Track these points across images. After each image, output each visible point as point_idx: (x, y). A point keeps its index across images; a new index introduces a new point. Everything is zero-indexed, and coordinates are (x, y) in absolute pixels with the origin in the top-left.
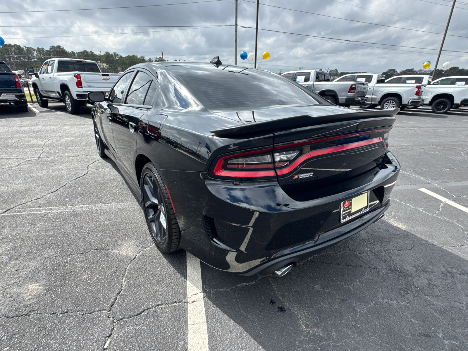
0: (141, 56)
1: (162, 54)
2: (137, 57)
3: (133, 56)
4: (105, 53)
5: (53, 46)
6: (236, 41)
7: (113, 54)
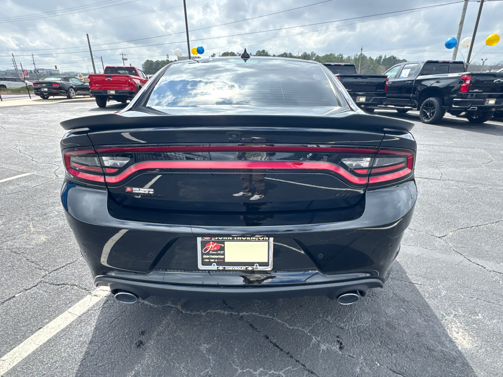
0: (339, 54)
1: (362, 49)
2: (334, 56)
3: (331, 55)
4: (303, 54)
5: (259, 51)
6: (462, 23)
7: (310, 54)
